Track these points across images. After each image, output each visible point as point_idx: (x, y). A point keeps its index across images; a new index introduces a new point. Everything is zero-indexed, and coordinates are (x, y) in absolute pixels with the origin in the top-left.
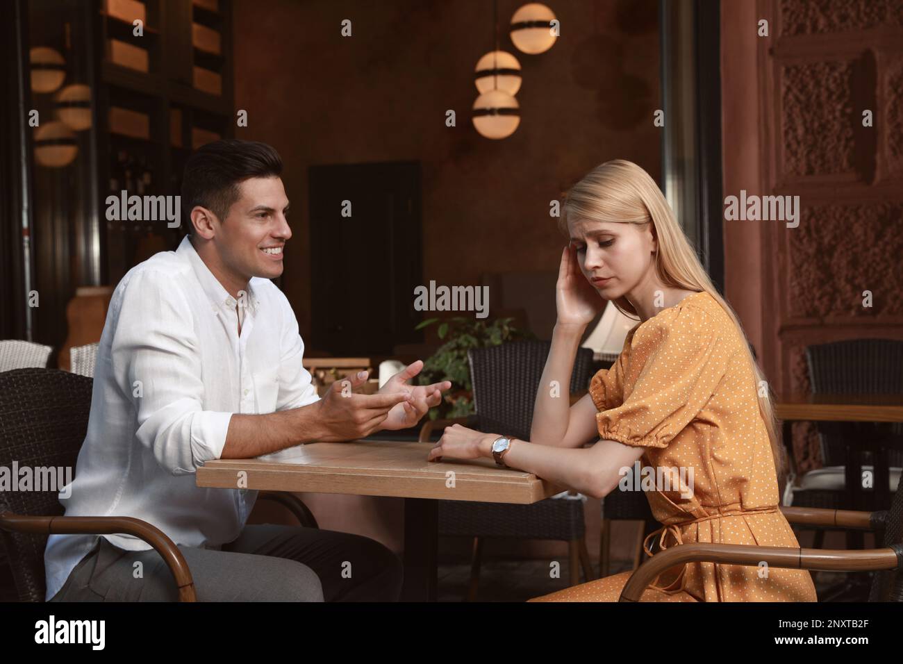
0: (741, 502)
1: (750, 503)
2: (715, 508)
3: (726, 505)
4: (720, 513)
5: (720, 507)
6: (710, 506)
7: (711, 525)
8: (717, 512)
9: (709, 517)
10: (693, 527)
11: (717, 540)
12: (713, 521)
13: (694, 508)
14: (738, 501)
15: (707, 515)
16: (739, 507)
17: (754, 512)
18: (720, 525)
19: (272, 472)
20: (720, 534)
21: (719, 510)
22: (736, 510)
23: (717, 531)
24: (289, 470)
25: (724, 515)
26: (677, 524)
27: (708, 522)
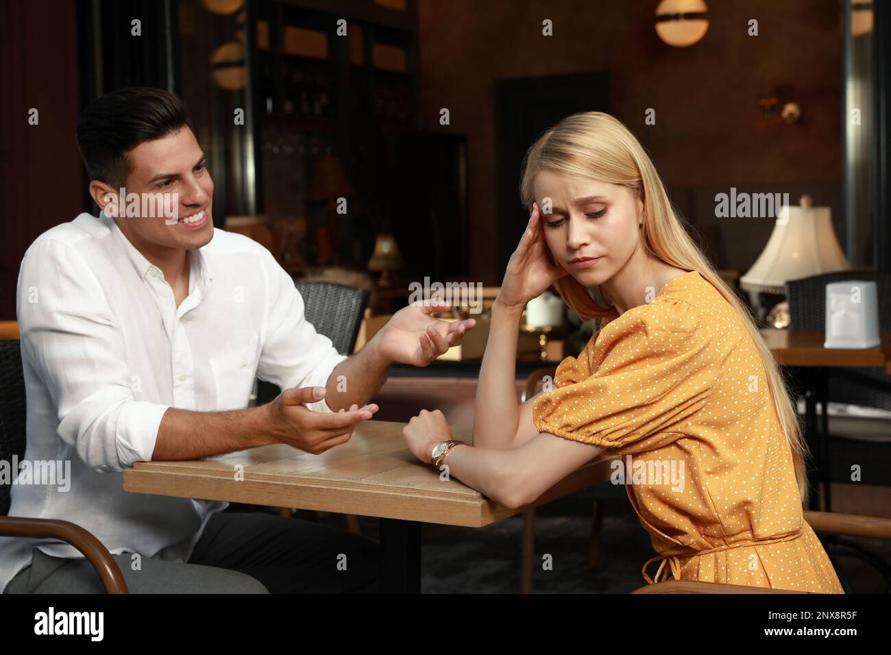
0: (752, 529)
1: (762, 531)
2: (719, 538)
3: (733, 535)
4: (726, 544)
5: (726, 537)
6: (713, 537)
7: (716, 559)
8: (722, 542)
9: (713, 549)
10: (693, 561)
11: (723, 580)
12: (718, 553)
13: (692, 540)
14: (748, 527)
15: (710, 546)
16: (750, 535)
17: (769, 541)
18: (727, 560)
19: (201, 478)
20: (727, 571)
21: (724, 541)
22: (745, 540)
23: (723, 568)
24: (221, 475)
25: (731, 546)
26: (676, 556)
27: (711, 555)
